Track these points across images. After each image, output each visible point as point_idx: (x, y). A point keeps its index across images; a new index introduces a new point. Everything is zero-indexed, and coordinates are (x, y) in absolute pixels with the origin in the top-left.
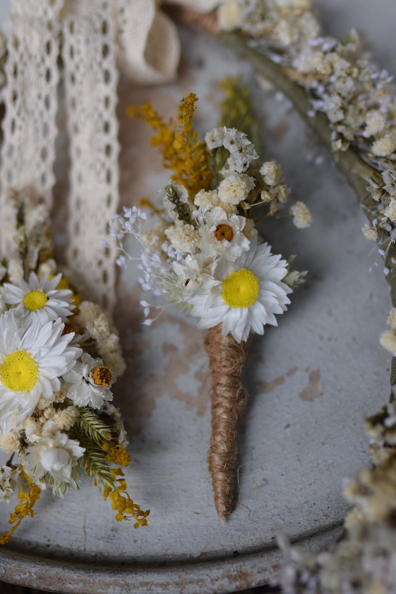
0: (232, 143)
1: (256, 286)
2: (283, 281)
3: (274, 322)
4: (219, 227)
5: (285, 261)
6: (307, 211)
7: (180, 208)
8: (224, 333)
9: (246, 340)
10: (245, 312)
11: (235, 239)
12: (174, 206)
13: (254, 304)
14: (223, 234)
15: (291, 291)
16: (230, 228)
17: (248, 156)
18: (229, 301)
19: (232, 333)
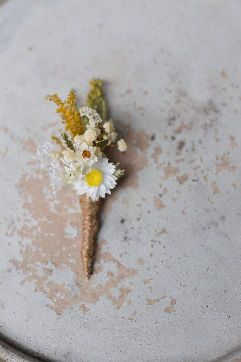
0: (90, 115)
1: (101, 177)
2: (113, 174)
3: (109, 193)
4: (84, 152)
5: (114, 166)
6: (125, 143)
7: (68, 142)
8: (87, 197)
9: (97, 200)
10: (97, 188)
11: (91, 157)
12: (65, 142)
13: (100, 185)
14: (86, 155)
15: (117, 179)
16: (89, 152)
17: (97, 120)
18: (89, 183)
19: (91, 197)
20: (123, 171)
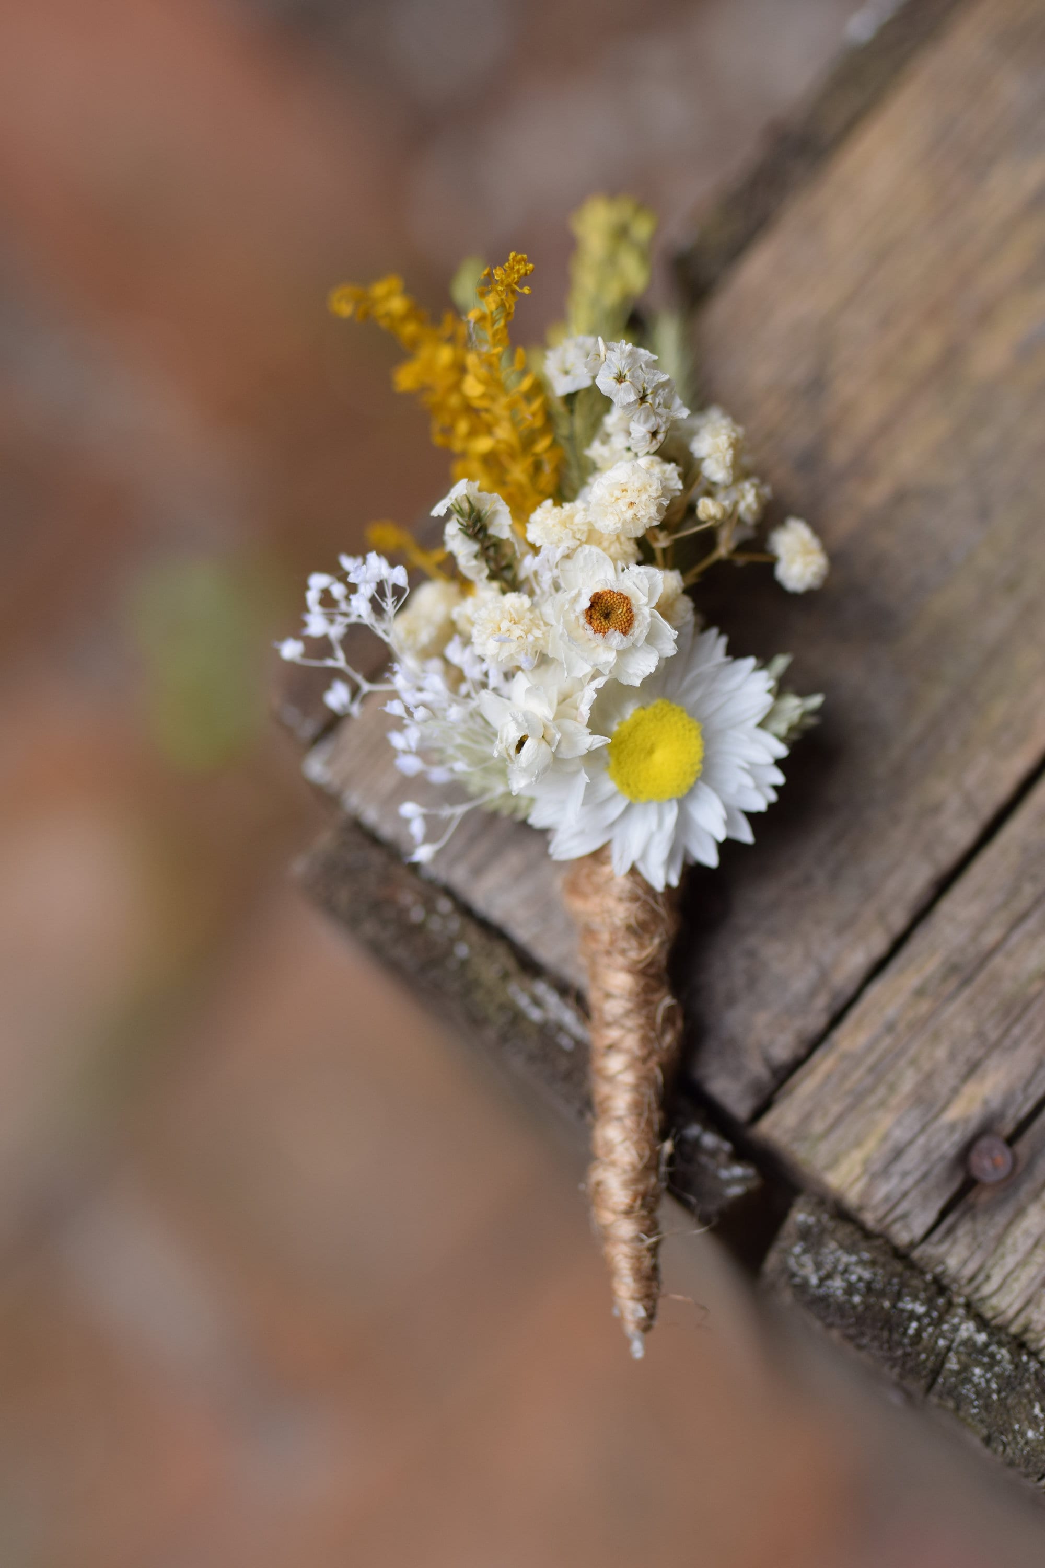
0: (621, 378)
1: (697, 743)
2: (763, 724)
3: (746, 835)
5: (764, 675)
6: (815, 544)
7: (491, 552)
8: (619, 866)
9: (675, 884)
10: (671, 814)
11: (640, 629)
12: (475, 547)
13: (692, 793)
14: (608, 617)
16: (625, 599)
17: (661, 410)
18: (628, 785)
19: (641, 868)
20: (816, 701)
